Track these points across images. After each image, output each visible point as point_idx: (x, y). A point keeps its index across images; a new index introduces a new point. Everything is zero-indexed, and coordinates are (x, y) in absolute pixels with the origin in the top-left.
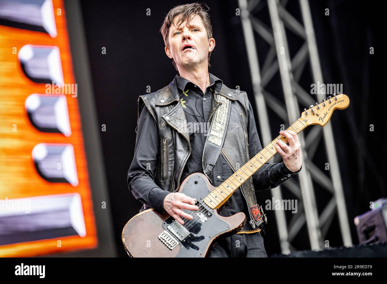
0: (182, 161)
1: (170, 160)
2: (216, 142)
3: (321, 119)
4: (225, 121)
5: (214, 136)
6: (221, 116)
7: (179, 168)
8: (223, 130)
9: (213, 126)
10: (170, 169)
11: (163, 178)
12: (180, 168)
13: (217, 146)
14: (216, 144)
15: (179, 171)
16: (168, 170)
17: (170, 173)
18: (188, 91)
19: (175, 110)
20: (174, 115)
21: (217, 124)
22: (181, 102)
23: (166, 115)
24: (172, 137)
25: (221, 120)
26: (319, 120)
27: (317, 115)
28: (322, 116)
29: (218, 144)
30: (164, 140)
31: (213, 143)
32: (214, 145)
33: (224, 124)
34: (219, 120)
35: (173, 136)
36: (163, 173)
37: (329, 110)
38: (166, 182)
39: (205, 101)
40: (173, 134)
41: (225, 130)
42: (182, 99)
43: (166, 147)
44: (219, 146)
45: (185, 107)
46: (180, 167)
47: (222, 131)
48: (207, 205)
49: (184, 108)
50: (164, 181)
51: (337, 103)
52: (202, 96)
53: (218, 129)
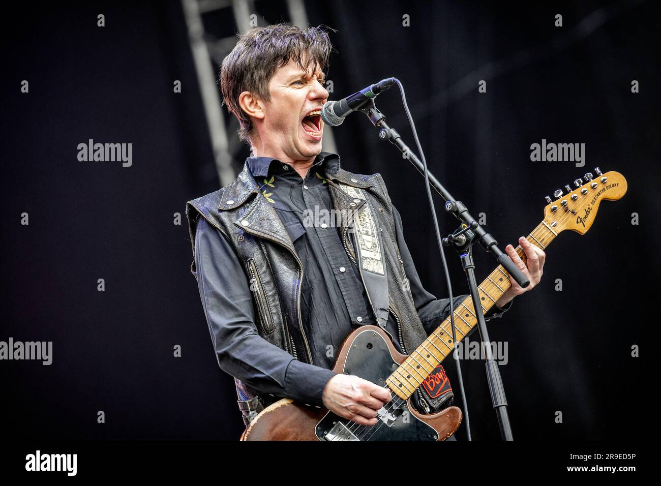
0: (293, 290)
1: (270, 296)
2: (375, 268)
3: (581, 221)
4: (375, 228)
5: (368, 258)
6: (364, 222)
7: (291, 304)
8: (377, 244)
9: (359, 241)
10: (274, 311)
11: (266, 330)
12: (293, 303)
13: (379, 276)
14: (376, 271)
15: (293, 308)
16: (271, 314)
17: (275, 317)
18: (272, 179)
19: (255, 208)
20: (256, 215)
21: (365, 237)
22: (265, 195)
23: (241, 219)
24: (262, 255)
25: (367, 230)
26: (577, 222)
27: (573, 212)
28: (582, 214)
29: (379, 272)
30: (250, 263)
31: (372, 272)
32: (374, 274)
33: (375, 234)
34: (365, 229)
35: (263, 252)
36: (263, 322)
37: (593, 203)
38: (273, 336)
39: (307, 190)
40: (263, 248)
41: (380, 243)
42: (265, 191)
43: (256, 274)
44: (382, 275)
45: (273, 201)
46: (293, 300)
47: (376, 246)
48: (395, 394)
49: (270, 204)
50: (269, 335)
51: (606, 189)
52: (301, 183)
53: (369, 245)
